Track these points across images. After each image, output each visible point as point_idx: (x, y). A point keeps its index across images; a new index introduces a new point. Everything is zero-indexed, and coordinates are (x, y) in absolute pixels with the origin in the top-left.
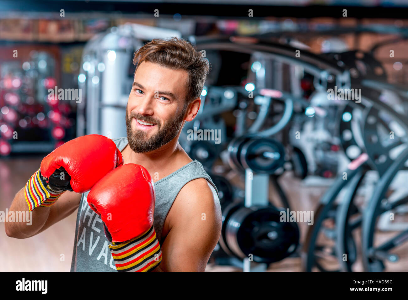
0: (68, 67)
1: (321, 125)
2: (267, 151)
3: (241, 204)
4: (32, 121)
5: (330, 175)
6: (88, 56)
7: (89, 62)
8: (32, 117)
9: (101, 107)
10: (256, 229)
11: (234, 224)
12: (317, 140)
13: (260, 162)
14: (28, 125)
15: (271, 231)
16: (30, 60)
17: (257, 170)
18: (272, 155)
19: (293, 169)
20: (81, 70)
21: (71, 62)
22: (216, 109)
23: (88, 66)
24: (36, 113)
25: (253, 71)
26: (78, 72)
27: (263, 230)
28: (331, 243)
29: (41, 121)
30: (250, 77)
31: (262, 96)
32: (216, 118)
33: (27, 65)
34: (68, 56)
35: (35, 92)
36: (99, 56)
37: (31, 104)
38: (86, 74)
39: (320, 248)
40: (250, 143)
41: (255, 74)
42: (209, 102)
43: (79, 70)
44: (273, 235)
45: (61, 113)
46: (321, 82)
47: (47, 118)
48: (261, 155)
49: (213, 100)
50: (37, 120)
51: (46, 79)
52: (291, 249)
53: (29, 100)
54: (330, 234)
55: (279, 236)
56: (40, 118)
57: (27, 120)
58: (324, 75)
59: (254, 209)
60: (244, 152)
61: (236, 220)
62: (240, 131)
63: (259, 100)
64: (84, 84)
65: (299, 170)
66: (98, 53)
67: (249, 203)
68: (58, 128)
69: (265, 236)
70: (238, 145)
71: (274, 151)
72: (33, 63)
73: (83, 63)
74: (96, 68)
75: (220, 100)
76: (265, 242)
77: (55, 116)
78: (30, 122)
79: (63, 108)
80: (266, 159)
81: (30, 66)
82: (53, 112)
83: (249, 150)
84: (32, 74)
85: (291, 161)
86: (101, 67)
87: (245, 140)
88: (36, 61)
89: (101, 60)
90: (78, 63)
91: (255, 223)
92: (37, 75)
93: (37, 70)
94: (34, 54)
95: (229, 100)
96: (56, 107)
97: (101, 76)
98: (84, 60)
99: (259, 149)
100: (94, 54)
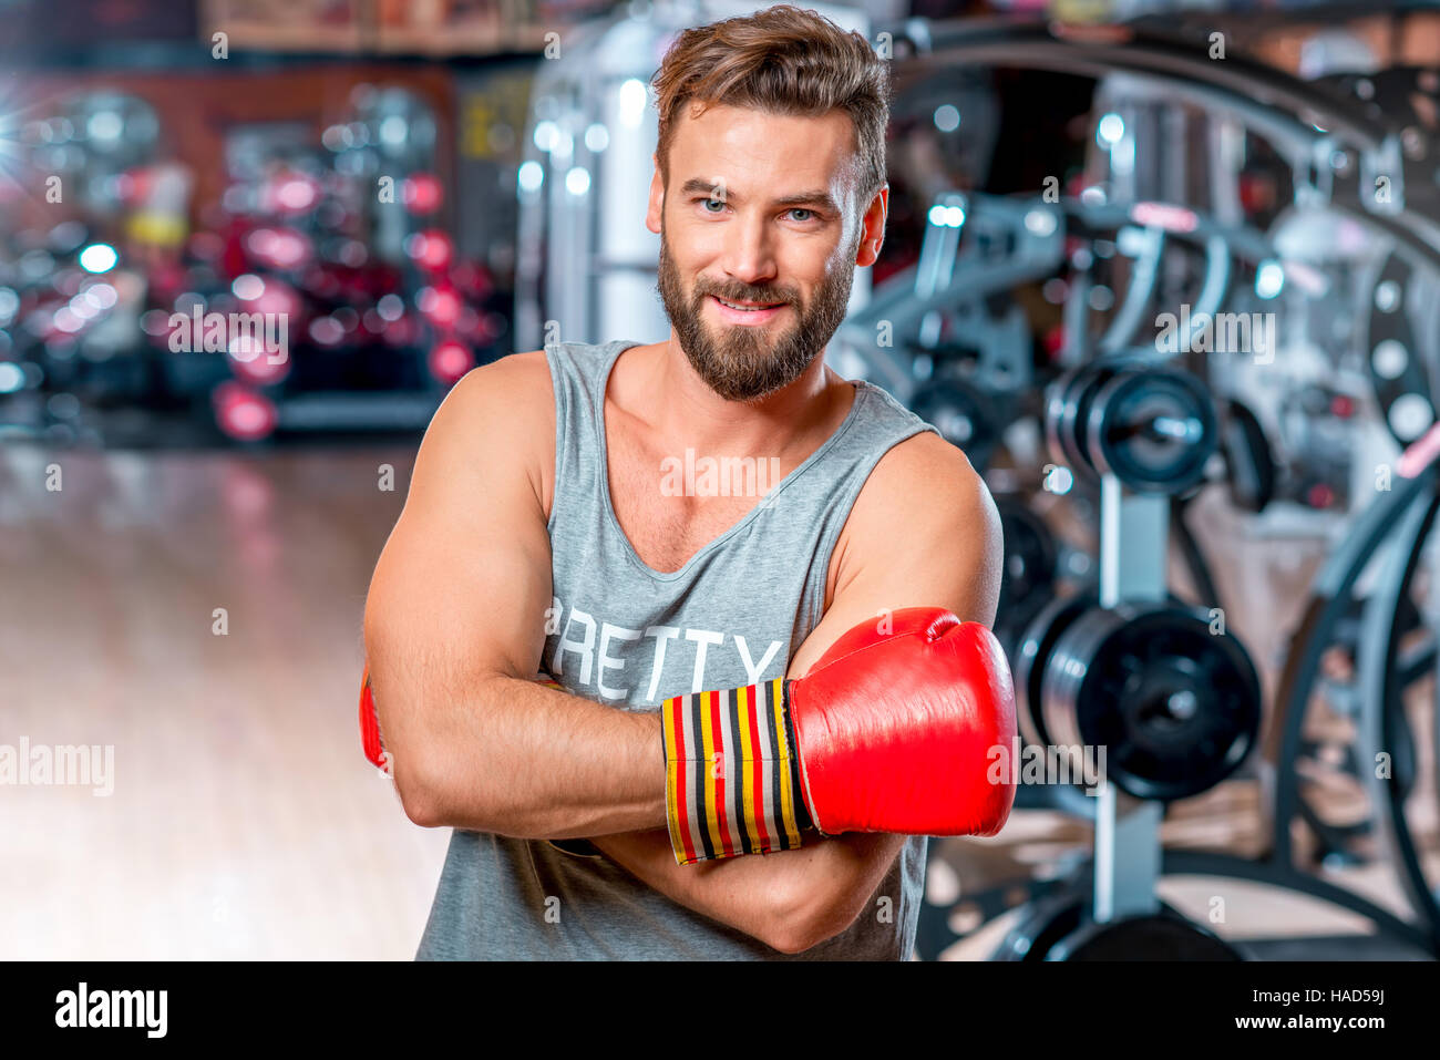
0: (480, 139)
1: (1299, 328)
2: (1166, 415)
3: (1089, 598)
4: (361, 323)
5: (1329, 498)
6: (552, 100)
7: (553, 120)
8: (362, 308)
9: (598, 271)
10: (1133, 683)
11: (1069, 666)
12: (1290, 380)
13: (1143, 451)
14: (347, 336)
15: (1177, 691)
16: (353, 116)
17: (1135, 479)
18: (1181, 429)
19: (1230, 476)
20: (528, 150)
21: (490, 124)
22: (999, 273)
23: (551, 135)
24: (377, 296)
25: (1102, 146)
26: (517, 155)
27: (1154, 687)
28: (1344, 731)
29: (391, 323)
30: (1094, 166)
31: (1140, 227)
32: (998, 304)
33: (341, 135)
34: (480, 101)
35: (371, 222)
36: (590, 102)
37: (356, 265)
38: (545, 160)
39: (1311, 749)
40: (1114, 386)
41: (1108, 155)
42: (973, 251)
43: (518, 149)
44: (1183, 703)
45: (463, 297)
46: (1313, 175)
47: (411, 312)
48: (1148, 429)
49: (985, 241)
50: (377, 317)
51: (408, 181)
52: (1237, 750)
53: (350, 253)
54: (1343, 701)
55: (1202, 706)
56: (390, 311)
57: (344, 320)
58: (1324, 153)
59: (1128, 614)
60: (1096, 417)
61: (1075, 654)
62: (1072, 348)
63: (1131, 242)
64: (539, 196)
65: (1248, 481)
66: (586, 90)
67: (1110, 594)
68: (450, 344)
69: (1160, 708)
70: (1077, 395)
71: (1186, 415)
72: (363, 128)
73: (535, 126)
74: (578, 141)
75: (1011, 241)
76: (1160, 725)
77: (439, 306)
78: (354, 326)
79: (466, 277)
80: (1163, 440)
81: (351, 138)
82: (434, 291)
83: (1111, 412)
84: (357, 164)
85: (1225, 452)
86: (595, 139)
87: (1098, 376)
88: (373, 119)
89: (598, 115)
90: (518, 124)
91: (1131, 662)
92: (375, 165)
93: (377, 150)
94: (364, 97)
95: (1040, 240)
96: (441, 277)
97: (596, 166)
98: (538, 111)
99: (1139, 409)
100: (572, 93)
